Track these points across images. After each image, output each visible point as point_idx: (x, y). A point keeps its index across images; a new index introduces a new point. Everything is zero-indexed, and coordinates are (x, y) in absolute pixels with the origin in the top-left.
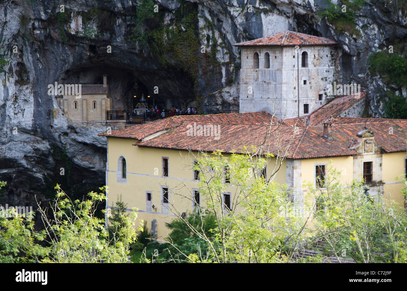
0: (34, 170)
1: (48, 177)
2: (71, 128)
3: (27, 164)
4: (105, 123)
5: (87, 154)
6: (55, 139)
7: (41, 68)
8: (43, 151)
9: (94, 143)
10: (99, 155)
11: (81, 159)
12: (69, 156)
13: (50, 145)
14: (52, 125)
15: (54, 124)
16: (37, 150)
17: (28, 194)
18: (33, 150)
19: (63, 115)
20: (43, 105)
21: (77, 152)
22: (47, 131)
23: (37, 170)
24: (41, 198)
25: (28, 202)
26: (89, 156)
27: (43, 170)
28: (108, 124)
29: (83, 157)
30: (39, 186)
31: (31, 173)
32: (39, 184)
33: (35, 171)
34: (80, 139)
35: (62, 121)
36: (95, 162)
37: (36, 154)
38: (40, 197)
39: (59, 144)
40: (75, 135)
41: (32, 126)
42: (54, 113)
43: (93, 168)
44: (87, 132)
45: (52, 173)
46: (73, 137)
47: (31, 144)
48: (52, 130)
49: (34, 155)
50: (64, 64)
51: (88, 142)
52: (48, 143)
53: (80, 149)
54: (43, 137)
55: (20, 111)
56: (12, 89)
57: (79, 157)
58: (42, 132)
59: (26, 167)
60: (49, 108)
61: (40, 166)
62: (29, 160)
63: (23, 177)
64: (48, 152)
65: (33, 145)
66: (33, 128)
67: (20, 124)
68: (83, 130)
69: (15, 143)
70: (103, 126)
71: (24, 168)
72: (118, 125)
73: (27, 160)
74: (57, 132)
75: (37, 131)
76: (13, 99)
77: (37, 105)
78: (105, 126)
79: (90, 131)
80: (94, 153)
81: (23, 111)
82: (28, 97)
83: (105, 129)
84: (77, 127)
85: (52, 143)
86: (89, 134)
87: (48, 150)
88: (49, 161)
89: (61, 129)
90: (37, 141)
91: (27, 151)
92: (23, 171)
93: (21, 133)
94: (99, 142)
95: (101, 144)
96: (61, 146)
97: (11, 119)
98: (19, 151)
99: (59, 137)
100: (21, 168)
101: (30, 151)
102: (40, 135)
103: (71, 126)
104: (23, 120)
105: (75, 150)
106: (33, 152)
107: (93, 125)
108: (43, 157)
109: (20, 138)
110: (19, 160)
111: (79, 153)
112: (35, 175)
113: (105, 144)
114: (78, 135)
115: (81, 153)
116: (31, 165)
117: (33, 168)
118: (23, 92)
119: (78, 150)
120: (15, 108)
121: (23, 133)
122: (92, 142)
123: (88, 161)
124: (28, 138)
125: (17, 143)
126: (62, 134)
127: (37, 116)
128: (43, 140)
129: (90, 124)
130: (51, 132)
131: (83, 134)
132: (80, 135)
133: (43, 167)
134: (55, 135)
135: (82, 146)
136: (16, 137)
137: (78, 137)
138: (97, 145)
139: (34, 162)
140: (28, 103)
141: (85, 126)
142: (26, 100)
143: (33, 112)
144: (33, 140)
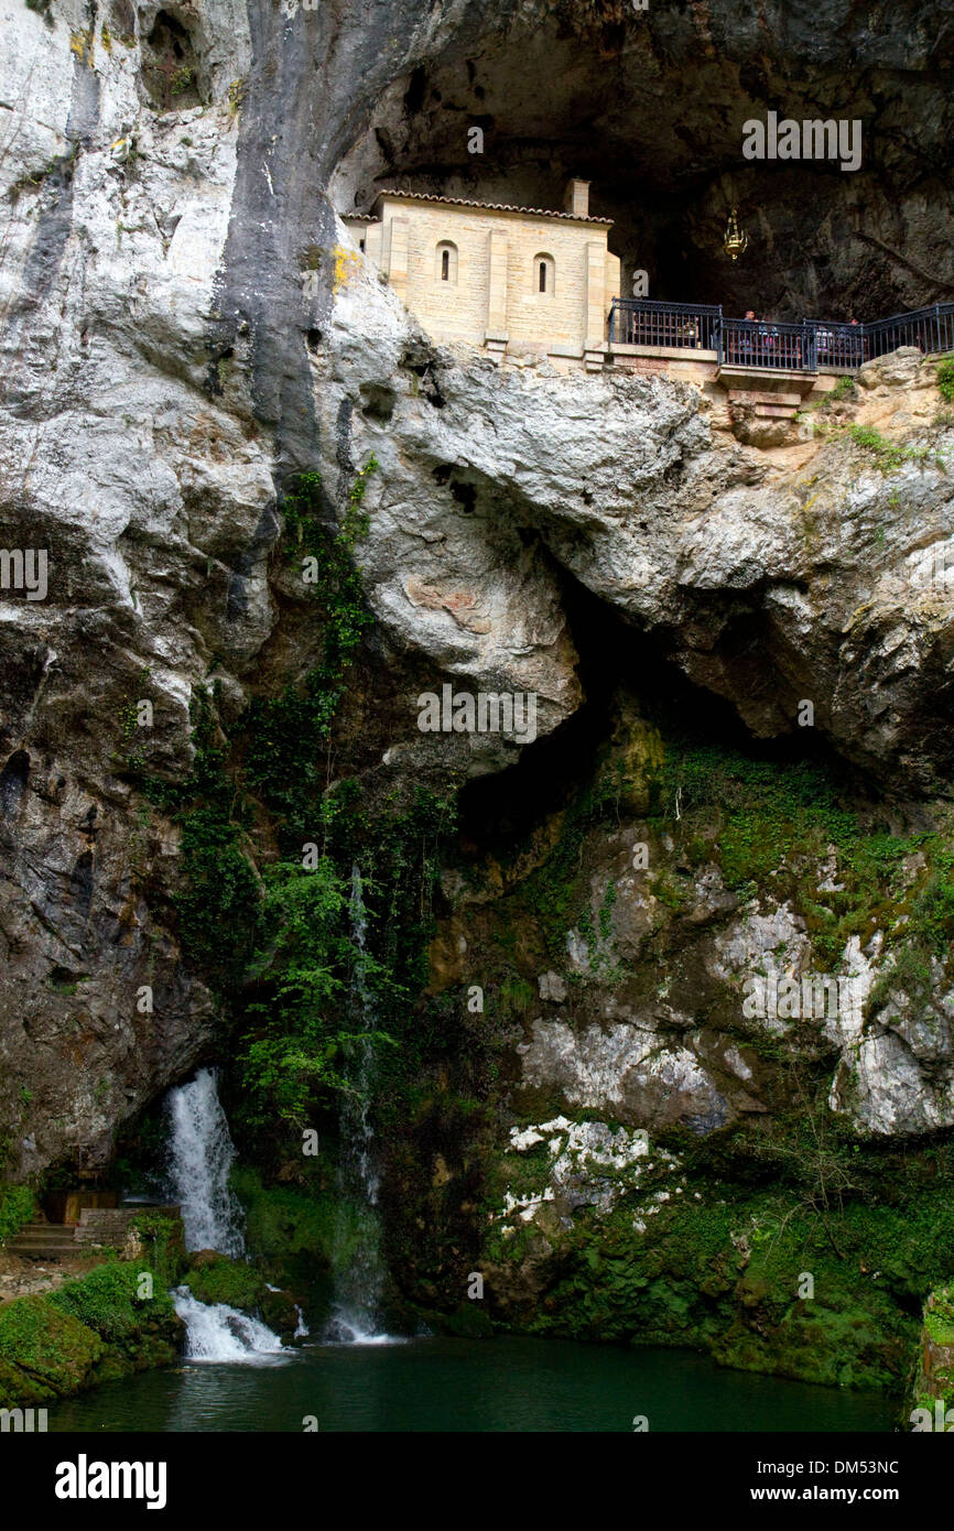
0: (160, 644)
1: (216, 715)
2: (421, 360)
3: (133, 590)
4: (601, 358)
5: (454, 572)
6: (313, 430)
8: (235, 508)
9: (521, 478)
11: (419, 595)
12: (361, 564)
13: (277, 477)
14: (320, 327)
15: (335, 318)
16: (200, 500)
17: (100, 807)
18: (181, 502)
19: (383, 283)
20: (282, 210)
21: (407, 545)
22: (288, 362)
23: (176, 654)
24: (159, 836)
25: (93, 847)
26: (459, 587)
27: (200, 662)
28: (618, 361)
29: (429, 582)
30: (160, 760)
31: (142, 663)
32: (168, 748)
33: (163, 652)
34: (452, 447)
35: (375, 311)
36: (484, 622)
37: (191, 537)
38: (154, 828)
39: (329, 470)
40: (434, 412)
41: (214, 308)
42: (339, 265)
43: (467, 656)
44: (500, 397)
45: (239, 692)
46: (414, 426)
47: (180, 458)
48: (317, 361)
49: (176, 538)
51: (491, 467)
52: (269, 460)
53: (428, 526)
54: (255, 410)
55: (151, 219)
56: (121, 98)
57: (410, 580)
58: (255, 367)
59: (127, 608)
60: (312, 234)
61: (191, 629)
62: (149, 565)
63: (93, 681)
64: (257, 522)
65: (191, 460)
66: (212, 326)
67: (142, 292)
68: (483, 378)
69: (92, 419)
70: (590, 372)
71: (111, 611)
72: (672, 371)
73: (132, 566)
74: (338, 379)
75: (228, 354)
76: (118, 147)
77: (254, 199)
78: (597, 372)
79: (518, 392)
80: (489, 570)
81: (168, 224)
82: (209, 143)
83: (599, 390)
84: (455, 355)
85: (292, 456)
86: (507, 411)
87: (261, 505)
88: (245, 600)
89: (365, 355)
90: (213, 440)
91: (150, 491)
92: (103, 635)
93: (135, 367)
94: (550, 472)
95: (554, 486)
96: (333, 492)
97: (95, 251)
98: (105, 482)
99: (343, 418)
100: (98, 615)
101: (163, 496)
102: (239, 389)
103: (424, 344)
104: (163, 269)
105: (401, 530)
106: (178, 514)
107: (533, 366)
108: (221, 565)
109: (124, 396)
110: (96, 543)
111: (416, 555)
112: (156, 682)
113: (576, 492)
114: (447, 415)
115: (429, 557)
116: (153, 607)
117: (158, 631)
118: (180, 131)
119: (416, 531)
120: (126, 204)
121: (150, 368)
122: (513, 466)
123: (449, 611)
124: (169, 405)
125: (106, 423)
126: (361, 400)
127: (242, 261)
128: (250, 434)
129: (521, 356)
130: (306, 374)
131: (479, 408)
132: (455, 418)
133: (202, 640)
134: (327, 401)
135: (443, 502)
136: (107, 386)
137: (444, 430)
138: (530, 492)
139: (166, 596)
140: (205, 185)
141: (497, 358)
142: (192, 172)
143: (223, 234)
144: (194, 424)
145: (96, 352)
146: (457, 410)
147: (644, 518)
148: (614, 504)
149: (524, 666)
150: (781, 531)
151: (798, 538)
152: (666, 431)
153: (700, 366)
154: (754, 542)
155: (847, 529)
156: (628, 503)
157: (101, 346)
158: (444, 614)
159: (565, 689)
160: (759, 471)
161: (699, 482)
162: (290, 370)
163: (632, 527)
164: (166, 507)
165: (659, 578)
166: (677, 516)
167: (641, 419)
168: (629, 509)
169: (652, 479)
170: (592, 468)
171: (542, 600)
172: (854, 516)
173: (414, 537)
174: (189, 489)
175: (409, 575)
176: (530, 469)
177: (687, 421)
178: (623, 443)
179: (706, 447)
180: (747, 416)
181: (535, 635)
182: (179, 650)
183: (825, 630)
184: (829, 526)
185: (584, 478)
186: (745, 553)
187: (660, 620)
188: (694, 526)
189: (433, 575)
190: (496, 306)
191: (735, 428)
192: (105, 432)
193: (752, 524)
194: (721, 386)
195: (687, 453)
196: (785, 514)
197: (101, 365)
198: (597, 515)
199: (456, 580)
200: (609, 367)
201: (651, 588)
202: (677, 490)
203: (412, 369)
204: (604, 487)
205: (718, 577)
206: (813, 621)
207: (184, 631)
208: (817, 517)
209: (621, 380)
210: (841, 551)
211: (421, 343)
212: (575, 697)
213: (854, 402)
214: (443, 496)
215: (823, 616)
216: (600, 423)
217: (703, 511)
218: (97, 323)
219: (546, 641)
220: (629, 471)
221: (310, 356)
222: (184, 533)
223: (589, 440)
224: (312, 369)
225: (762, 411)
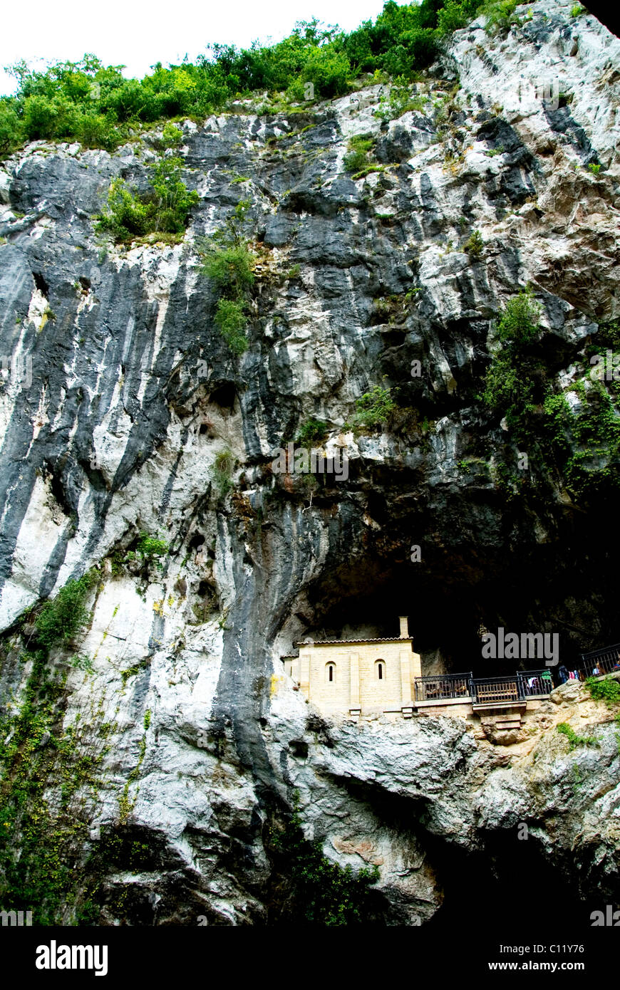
0: (213, 885)
1: (250, 921)
2: (317, 726)
3: (195, 859)
4: (411, 710)
5: (358, 832)
6: (270, 768)
7: (250, 574)
8: (238, 812)
9: (379, 779)
10: (391, 837)
11: (341, 847)
12: (307, 833)
13: (257, 793)
14: (264, 716)
15: (272, 711)
16: (221, 808)
18: (211, 811)
19: (296, 689)
20: (246, 662)
21: (329, 821)
22: (252, 736)
23: (223, 890)
26: (363, 840)
27: (237, 893)
28: (419, 711)
29: (346, 839)
31: (204, 897)
33: (216, 890)
34: (340, 767)
35: (291, 705)
36: (379, 858)
37: (220, 828)
39: (282, 787)
40: (327, 750)
41: (212, 716)
42: (273, 685)
43: (375, 879)
44: (360, 739)
45: (261, 907)
46: (320, 760)
47: (208, 789)
48: (265, 734)
49: (212, 829)
50: (304, 560)
51: (363, 775)
52: (252, 785)
53: (338, 809)
54: (240, 761)
55: (186, 677)
56: (175, 625)
57: (335, 839)
58: (237, 740)
59: (191, 870)
60: (261, 671)
61: (230, 875)
62: (201, 844)
63: (182, 909)
64: (250, 817)
65: (213, 789)
66: (213, 724)
67: (181, 712)
68: (349, 730)
69: (163, 775)
70: (406, 718)
71: (184, 872)
72: (447, 712)
73: (193, 846)
74: (278, 741)
75: (223, 736)
76: (171, 647)
77: (231, 660)
78: (410, 718)
79: (369, 735)
80: (378, 828)
81: (193, 677)
82: (211, 638)
83: (412, 727)
84: (334, 721)
85: (263, 782)
86: (365, 745)
87: (251, 808)
88: (253, 857)
89: (288, 728)
90: (223, 778)
91: (194, 808)
92: (182, 884)
93: (182, 748)
94: (394, 774)
95: (398, 781)
96: (286, 797)
97: (159, 696)
98: (172, 806)
99: (283, 760)
100: (178, 874)
101: (202, 810)
102: (231, 752)
103: (317, 718)
104: (189, 700)
105: (324, 813)
106: (212, 817)
107: (376, 719)
108: (238, 841)
109: (178, 762)
110: (171, 838)
111: (335, 825)
112: (214, 907)
113: (411, 783)
114: (335, 751)
115: (343, 825)
116: (207, 866)
117: (211, 878)
118: (201, 634)
119: (332, 813)
120: (176, 670)
121: (189, 747)
122: (374, 774)
123: (359, 855)
124: (199, 764)
125: (170, 777)
126: (291, 750)
127: (225, 691)
128: (241, 773)
129: (369, 715)
130: (261, 742)
131: (350, 746)
132: (340, 752)
133: (236, 881)
134: (273, 753)
135: (343, 796)
136: (169, 758)
137: (335, 759)
138: (386, 786)
139: (213, 859)
140: (210, 656)
141: (355, 719)
142: (204, 652)
143: (217, 680)
144: (213, 771)
145: (162, 743)
146: (340, 748)
147: (450, 792)
148: (431, 787)
149: (406, 881)
150: (521, 794)
151: (532, 797)
152: (450, 745)
153: (464, 706)
154: (509, 801)
155: (556, 790)
156: (439, 786)
157: (165, 740)
158: (357, 856)
159: (433, 893)
160: (507, 758)
161: (476, 769)
162: (253, 740)
163: (445, 798)
164: (205, 815)
165: (466, 826)
166: (468, 790)
167: (437, 740)
168: (441, 788)
169: (449, 771)
170: (416, 769)
171: (411, 841)
172: (558, 782)
173: (332, 816)
174: (214, 804)
175: (334, 836)
176: (383, 774)
177: (461, 737)
178: (429, 754)
179: (475, 750)
180: (492, 730)
181: (409, 863)
182: (224, 887)
183: (561, 850)
184: (546, 789)
185: (413, 775)
186: (506, 808)
187: (472, 849)
188: (478, 794)
189: (347, 835)
190: (355, 692)
191: (488, 737)
192: (169, 781)
193: (507, 791)
194: (476, 716)
195: (465, 755)
196: (522, 783)
197: (165, 749)
198: (424, 794)
199: (361, 836)
200: (415, 714)
201: (462, 832)
202: (466, 775)
203: (314, 730)
204: (425, 779)
205: (495, 823)
206: (552, 845)
207: (226, 877)
208: (538, 784)
209: (423, 720)
210: (556, 803)
211: (315, 717)
212: (440, 896)
213: (550, 713)
214: (343, 793)
215: (557, 842)
216: (414, 745)
217: (481, 785)
218: (163, 729)
219: (415, 866)
220: (436, 768)
221: (262, 732)
222: (216, 826)
223: (411, 755)
224: (264, 738)
225: (500, 726)
